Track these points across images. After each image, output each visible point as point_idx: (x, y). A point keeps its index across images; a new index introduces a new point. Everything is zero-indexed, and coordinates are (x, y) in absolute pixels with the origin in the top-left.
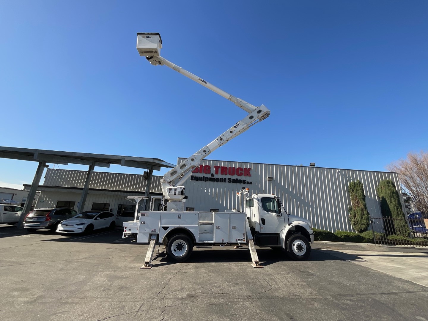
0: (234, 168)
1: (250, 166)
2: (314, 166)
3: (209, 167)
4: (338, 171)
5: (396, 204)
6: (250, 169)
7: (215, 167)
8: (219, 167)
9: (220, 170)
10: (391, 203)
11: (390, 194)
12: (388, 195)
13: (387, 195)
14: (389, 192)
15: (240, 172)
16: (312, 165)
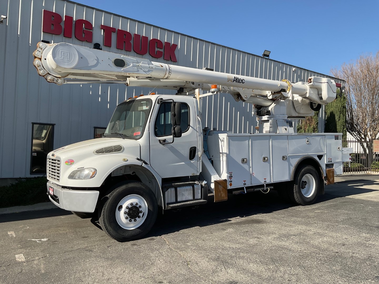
0: (146, 38)
1: (176, 40)
2: (268, 56)
3: (89, 25)
4: (294, 69)
5: (343, 121)
6: (175, 46)
7: (103, 27)
8: (113, 30)
9: (114, 37)
10: (339, 120)
11: (341, 108)
12: (339, 109)
13: (337, 109)
14: (341, 105)
15: (157, 49)
16: (266, 56)
